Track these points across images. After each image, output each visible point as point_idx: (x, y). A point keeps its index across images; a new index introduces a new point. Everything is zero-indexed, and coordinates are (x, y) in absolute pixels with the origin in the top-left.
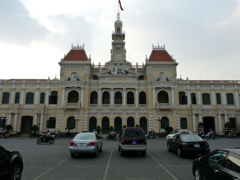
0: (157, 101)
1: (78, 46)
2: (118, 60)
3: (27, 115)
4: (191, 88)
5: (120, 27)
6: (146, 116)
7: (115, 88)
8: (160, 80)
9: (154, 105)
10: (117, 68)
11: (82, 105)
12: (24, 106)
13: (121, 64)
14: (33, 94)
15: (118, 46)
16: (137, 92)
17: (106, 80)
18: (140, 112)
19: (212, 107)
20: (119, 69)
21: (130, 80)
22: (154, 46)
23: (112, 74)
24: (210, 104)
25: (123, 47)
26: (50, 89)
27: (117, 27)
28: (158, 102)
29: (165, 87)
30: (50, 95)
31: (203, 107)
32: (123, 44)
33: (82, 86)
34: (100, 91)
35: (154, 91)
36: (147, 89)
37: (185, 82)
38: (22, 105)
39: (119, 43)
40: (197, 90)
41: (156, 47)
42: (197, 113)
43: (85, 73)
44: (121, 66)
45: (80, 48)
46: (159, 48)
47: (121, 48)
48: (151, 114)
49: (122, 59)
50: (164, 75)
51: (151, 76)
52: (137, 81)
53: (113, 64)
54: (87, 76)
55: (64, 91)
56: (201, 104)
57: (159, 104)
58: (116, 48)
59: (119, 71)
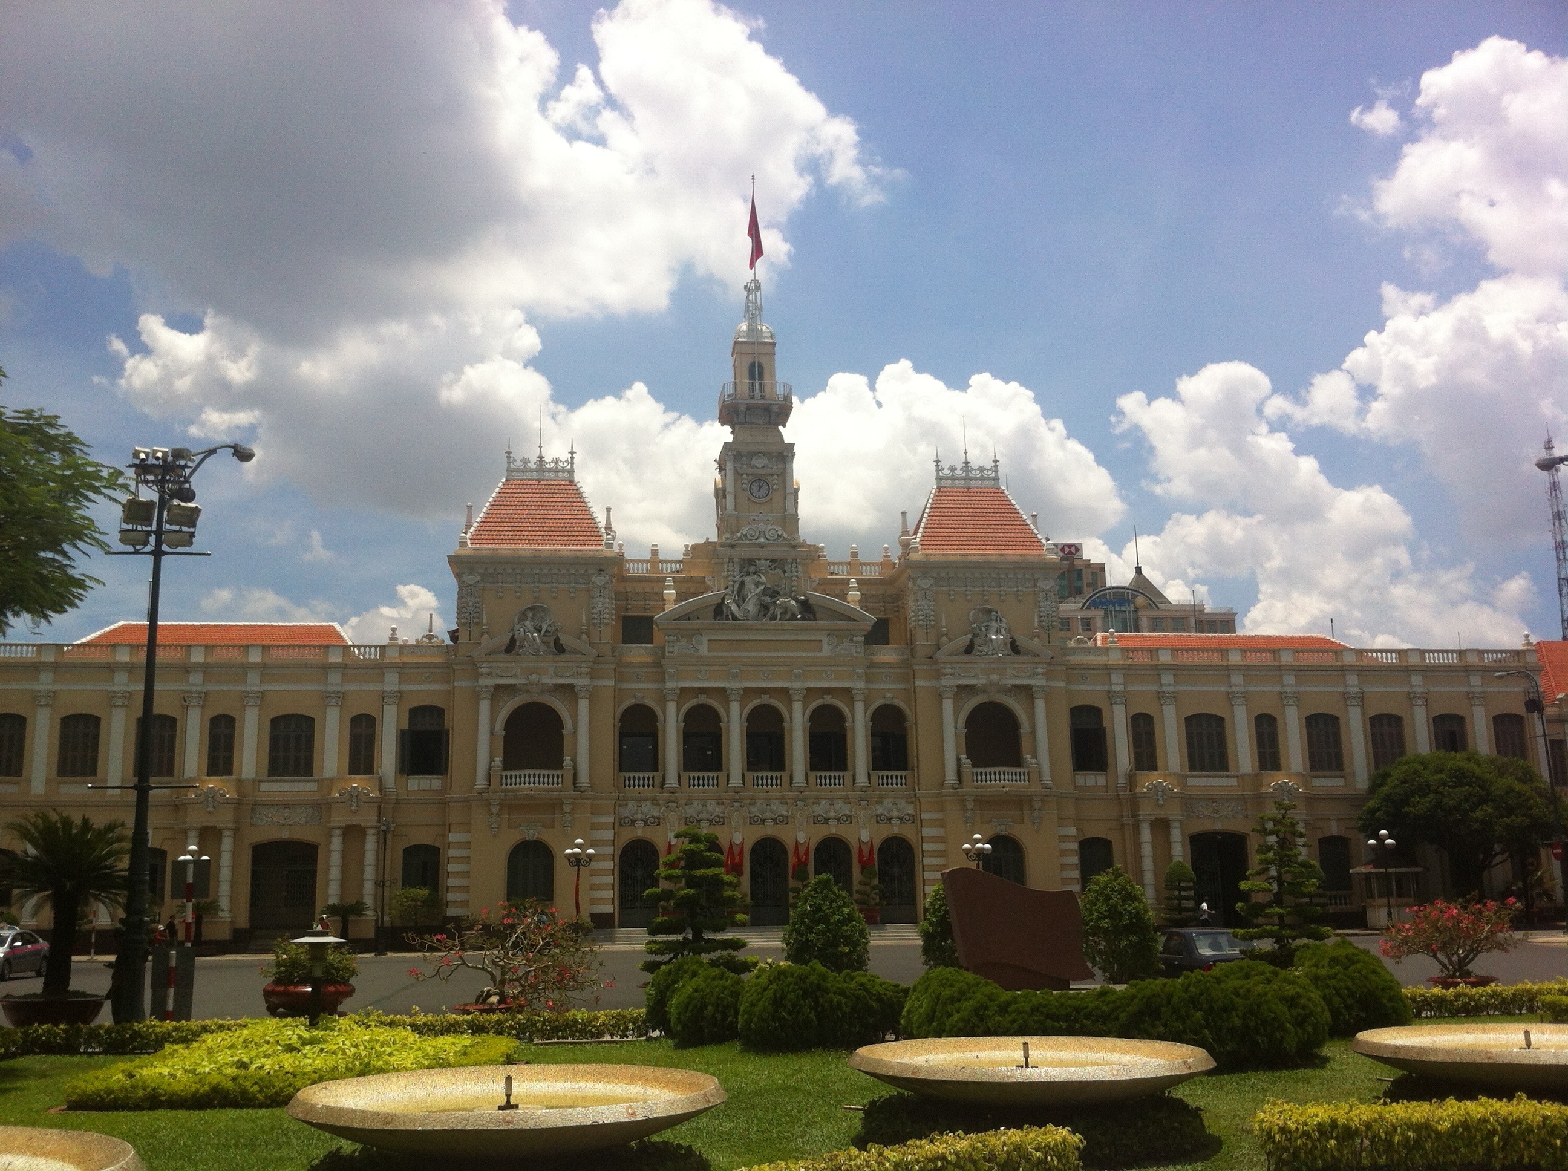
0: (963, 757)
1: (541, 458)
2: (762, 540)
3: (285, 835)
4: (1130, 688)
5: (764, 361)
6: (907, 832)
7: (746, 690)
8: (977, 648)
9: (951, 776)
10: (757, 584)
11: (584, 779)
12: (264, 787)
13: (774, 561)
14: (310, 721)
15: (758, 462)
16: (859, 706)
17: (704, 648)
18: (879, 812)
19: (1233, 782)
20: (766, 589)
21: (826, 649)
22: (945, 464)
23: (735, 618)
24: (1227, 770)
25: (781, 466)
26: (400, 696)
27: (748, 360)
28: (966, 762)
29: (1003, 682)
30: (405, 726)
31: (1191, 782)
32: (786, 454)
33: (580, 682)
34: (671, 707)
35: (948, 705)
36: (911, 694)
37: (1103, 659)
38: (254, 781)
39: (762, 448)
40: (1160, 696)
41: (953, 469)
42: (1162, 813)
43: (594, 608)
44: (778, 571)
45: (550, 470)
46: (971, 475)
47: (775, 477)
48: (934, 823)
49: (780, 533)
50: (994, 624)
51: (932, 626)
52: (859, 650)
53: (736, 560)
54: (606, 625)
55: (485, 706)
56: (1178, 770)
57: (975, 770)
58: (747, 474)
59: (768, 599)
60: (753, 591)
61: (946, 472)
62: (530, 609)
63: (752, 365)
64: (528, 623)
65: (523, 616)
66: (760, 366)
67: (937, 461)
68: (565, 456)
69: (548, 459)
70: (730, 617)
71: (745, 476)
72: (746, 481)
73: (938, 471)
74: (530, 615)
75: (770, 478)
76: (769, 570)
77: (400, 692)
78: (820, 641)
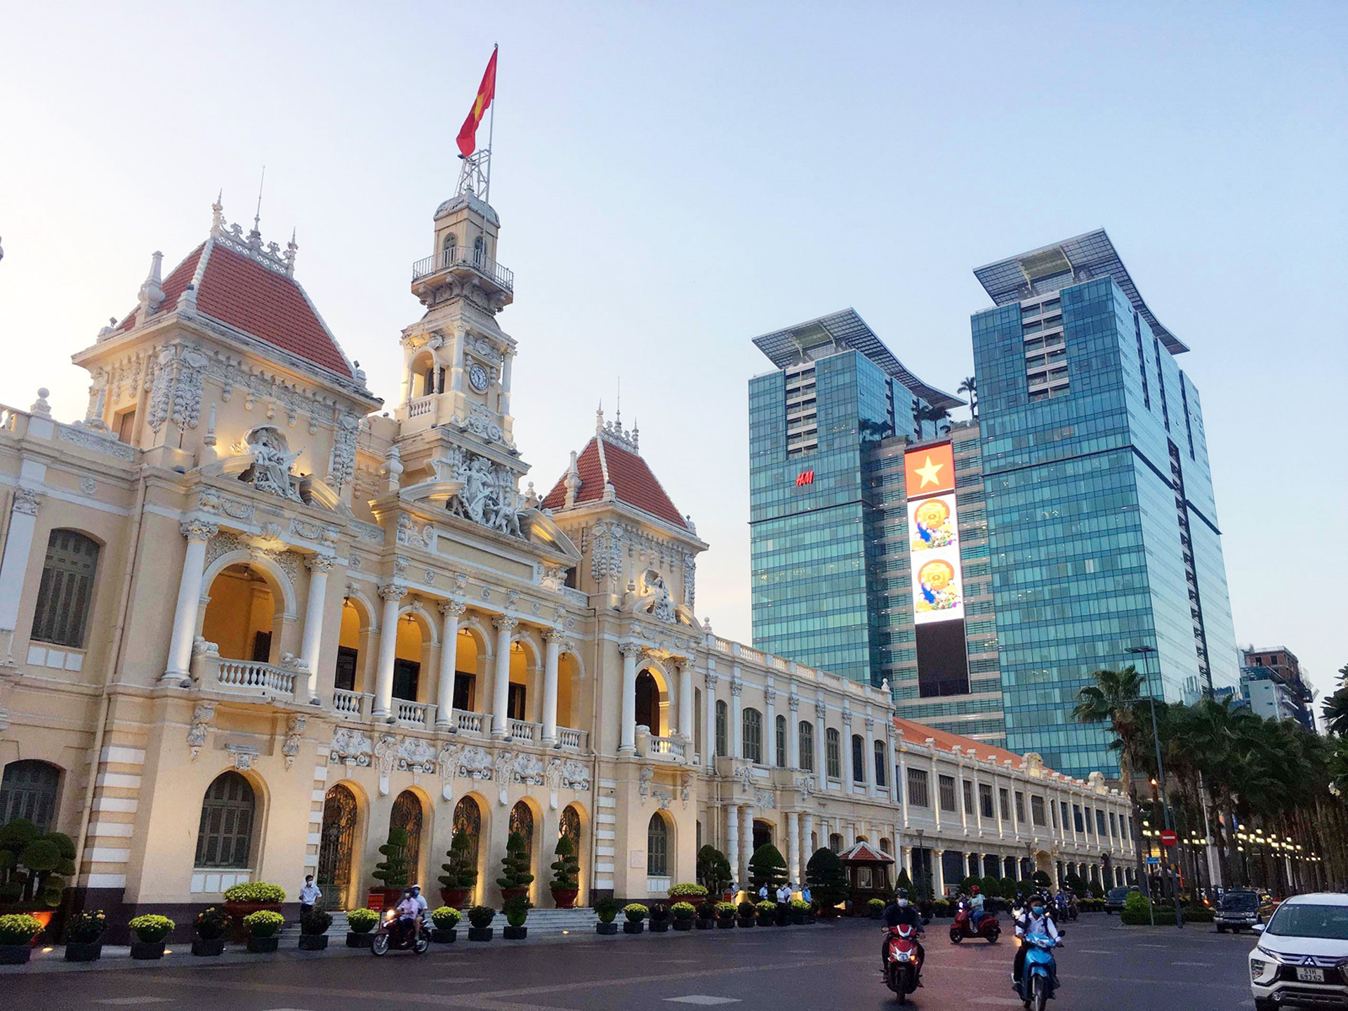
1: (256, 234)
2: (484, 436)
4: (718, 675)
6: (584, 800)
8: (655, 610)
9: (630, 741)
13: (493, 463)
15: (483, 350)
17: (433, 545)
18: (564, 774)
19: (763, 774)
20: (492, 492)
21: (537, 577)
22: (604, 418)
23: (468, 517)
24: (761, 762)
25: (498, 362)
28: (646, 729)
36: (591, 646)
39: (491, 334)
40: (732, 687)
41: (609, 424)
43: (337, 456)
45: (265, 255)
46: (619, 435)
47: (494, 370)
48: (609, 793)
49: (500, 434)
52: (561, 588)
53: (463, 449)
54: (347, 483)
55: (197, 549)
57: (654, 739)
58: (472, 357)
59: (491, 506)
61: (605, 425)
63: (478, 238)
68: (284, 247)
69: (266, 239)
71: (469, 357)
73: (599, 421)
75: (489, 370)
77: (45, 497)
78: (532, 567)
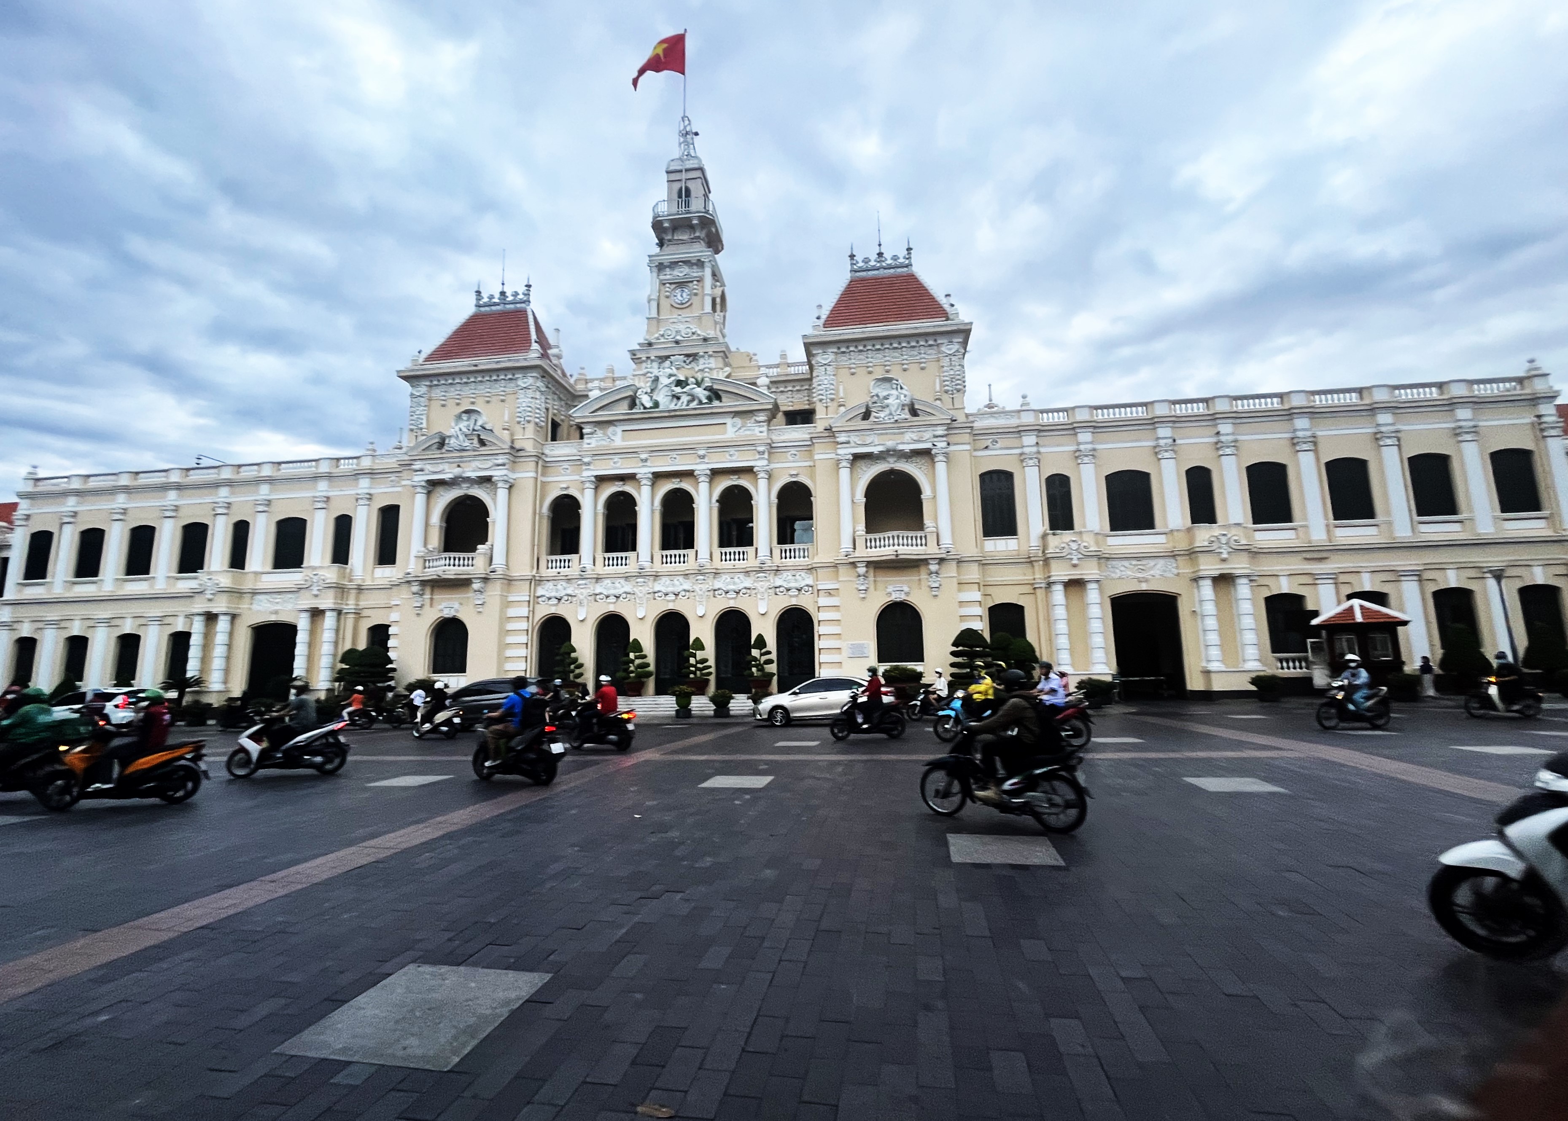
0: (861, 525)
2: (679, 338)
3: (275, 618)
4: (1043, 449)
5: (693, 186)
6: (805, 602)
7: (656, 476)
8: (873, 414)
9: (847, 544)
11: (499, 559)
12: (265, 578)
13: (688, 356)
14: (302, 523)
15: (680, 273)
16: (762, 483)
17: (617, 438)
18: (777, 584)
19: (1162, 539)
20: (677, 381)
21: (732, 430)
22: (859, 258)
23: (645, 408)
24: (1154, 528)
25: (701, 274)
26: (370, 497)
27: (677, 186)
28: (863, 530)
29: (901, 447)
30: (375, 523)
31: (1111, 541)
33: (497, 474)
34: (589, 494)
35: (845, 473)
36: (814, 469)
37: (1014, 422)
38: (257, 573)
39: (684, 258)
40: (1077, 456)
41: (866, 260)
42: (1076, 574)
43: (519, 407)
44: (693, 365)
45: (511, 303)
46: (884, 264)
47: (695, 283)
48: (829, 593)
49: (694, 330)
50: (894, 392)
51: (832, 400)
52: (761, 429)
53: (653, 358)
54: (529, 422)
55: (420, 499)
56: (1097, 529)
57: (869, 536)
58: (670, 284)
59: (678, 389)
60: (664, 381)
61: (861, 264)
62: (467, 412)
63: (680, 190)
64: (463, 425)
65: (459, 417)
66: (688, 191)
67: (852, 256)
70: (642, 407)
71: (668, 285)
72: (667, 289)
73: (852, 264)
74: (465, 418)
75: (690, 285)
76: (684, 364)
77: (370, 494)
78: (725, 424)
